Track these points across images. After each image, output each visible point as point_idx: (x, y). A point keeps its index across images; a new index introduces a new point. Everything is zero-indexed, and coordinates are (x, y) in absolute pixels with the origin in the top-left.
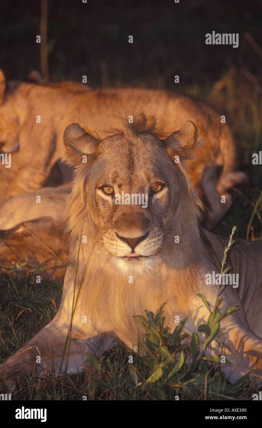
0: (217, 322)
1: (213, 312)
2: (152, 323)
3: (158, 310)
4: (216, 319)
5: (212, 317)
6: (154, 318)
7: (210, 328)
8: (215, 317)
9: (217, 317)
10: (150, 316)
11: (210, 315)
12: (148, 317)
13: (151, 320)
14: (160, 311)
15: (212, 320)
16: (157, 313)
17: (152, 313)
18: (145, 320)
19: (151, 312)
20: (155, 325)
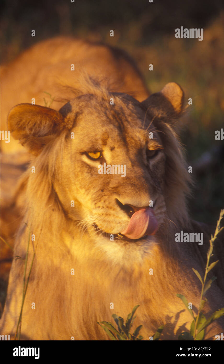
0: (203, 329)
1: (196, 318)
2: (122, 331)
3: (129, 315)
4: (201, 326)
5: (196, 323)
6: (124, 324)
7: (193, 336)
8: (199, 323)
9: (201, 323)
10: (119, 323)
11: (193, 322)
12: (117, 323)
13: (121, 328)
14: (132, 317)
15: (195, 328)
16: (128, 318)
17: (122, 320)
18: (113, 327)
19: (120, 317)
20: (125, 334)
